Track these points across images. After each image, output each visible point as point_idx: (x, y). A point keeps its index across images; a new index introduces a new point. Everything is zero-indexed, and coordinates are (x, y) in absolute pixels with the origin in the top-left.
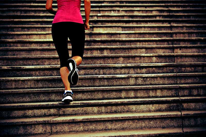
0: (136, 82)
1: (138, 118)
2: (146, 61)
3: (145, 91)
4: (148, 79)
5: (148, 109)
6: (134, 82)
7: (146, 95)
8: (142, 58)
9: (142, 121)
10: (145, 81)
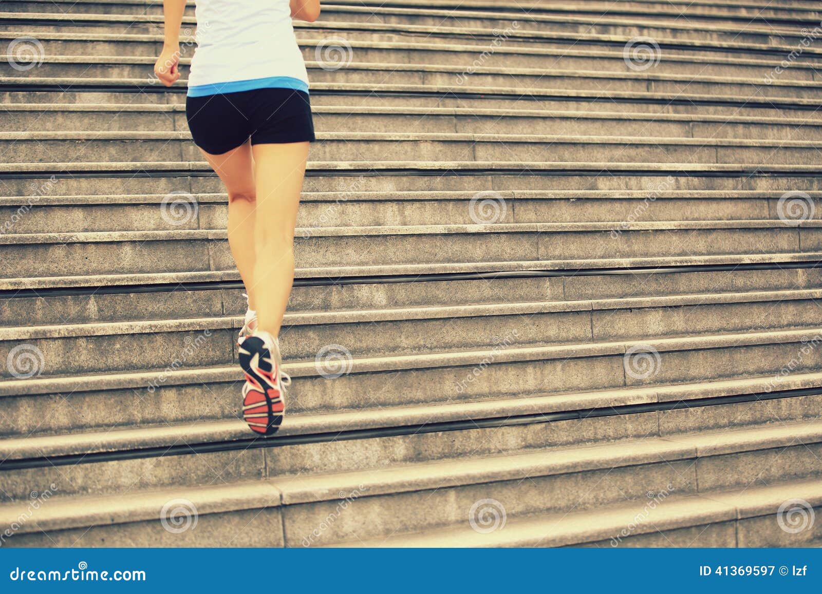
0: (68, 358)
1: (109, 522)
2: (94, 265)
3: (112, 401)
4: (118, 346)
5: (136, 480)
6: (59, 359)
7: (119, 418)
8: (78, 252)
9: (125, 536)
10: (103, 353)
